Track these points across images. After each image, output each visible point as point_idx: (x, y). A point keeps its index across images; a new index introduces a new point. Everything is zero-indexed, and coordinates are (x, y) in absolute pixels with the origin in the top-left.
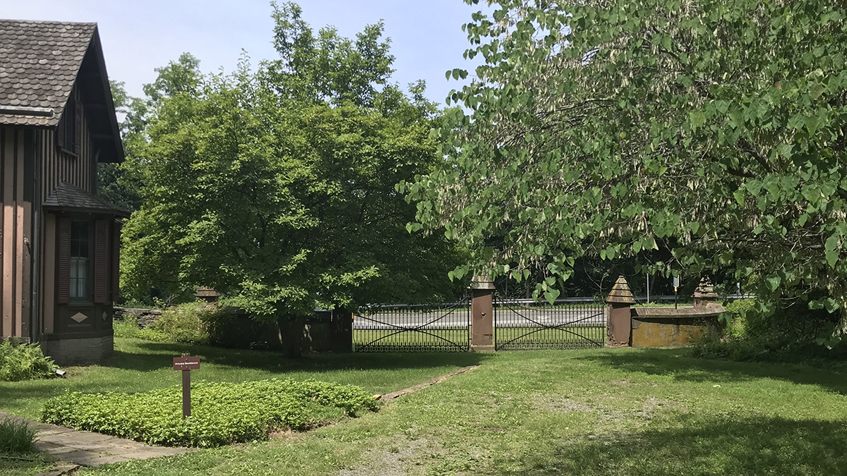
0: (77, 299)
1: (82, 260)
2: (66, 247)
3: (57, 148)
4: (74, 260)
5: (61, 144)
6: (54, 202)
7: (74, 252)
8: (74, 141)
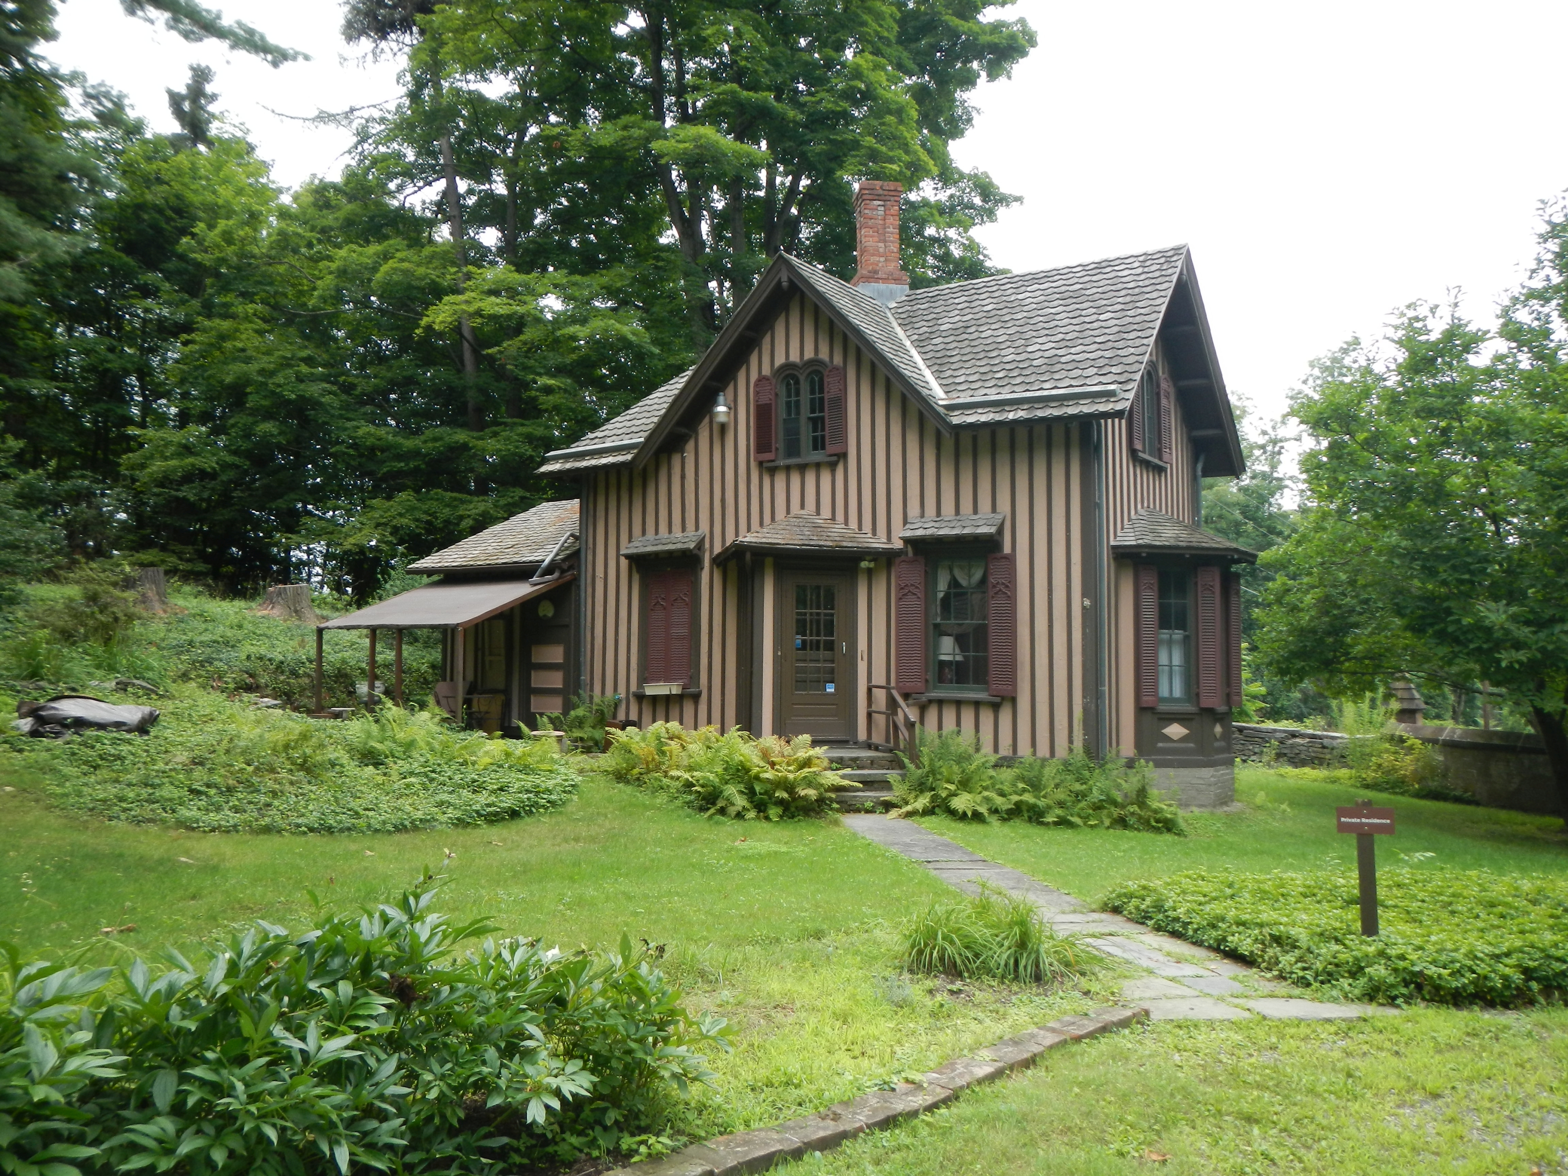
0: (1171, 700)
1: (1178, 635)
2: (1151, 614)
3: (1133, 453)
4: (1165, 634)
5: (1138, 446)
6: (1128, 538)
7: (1165, 622)
8: (1160, 442)
